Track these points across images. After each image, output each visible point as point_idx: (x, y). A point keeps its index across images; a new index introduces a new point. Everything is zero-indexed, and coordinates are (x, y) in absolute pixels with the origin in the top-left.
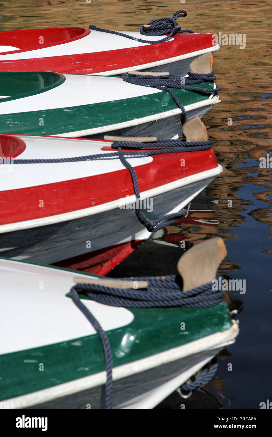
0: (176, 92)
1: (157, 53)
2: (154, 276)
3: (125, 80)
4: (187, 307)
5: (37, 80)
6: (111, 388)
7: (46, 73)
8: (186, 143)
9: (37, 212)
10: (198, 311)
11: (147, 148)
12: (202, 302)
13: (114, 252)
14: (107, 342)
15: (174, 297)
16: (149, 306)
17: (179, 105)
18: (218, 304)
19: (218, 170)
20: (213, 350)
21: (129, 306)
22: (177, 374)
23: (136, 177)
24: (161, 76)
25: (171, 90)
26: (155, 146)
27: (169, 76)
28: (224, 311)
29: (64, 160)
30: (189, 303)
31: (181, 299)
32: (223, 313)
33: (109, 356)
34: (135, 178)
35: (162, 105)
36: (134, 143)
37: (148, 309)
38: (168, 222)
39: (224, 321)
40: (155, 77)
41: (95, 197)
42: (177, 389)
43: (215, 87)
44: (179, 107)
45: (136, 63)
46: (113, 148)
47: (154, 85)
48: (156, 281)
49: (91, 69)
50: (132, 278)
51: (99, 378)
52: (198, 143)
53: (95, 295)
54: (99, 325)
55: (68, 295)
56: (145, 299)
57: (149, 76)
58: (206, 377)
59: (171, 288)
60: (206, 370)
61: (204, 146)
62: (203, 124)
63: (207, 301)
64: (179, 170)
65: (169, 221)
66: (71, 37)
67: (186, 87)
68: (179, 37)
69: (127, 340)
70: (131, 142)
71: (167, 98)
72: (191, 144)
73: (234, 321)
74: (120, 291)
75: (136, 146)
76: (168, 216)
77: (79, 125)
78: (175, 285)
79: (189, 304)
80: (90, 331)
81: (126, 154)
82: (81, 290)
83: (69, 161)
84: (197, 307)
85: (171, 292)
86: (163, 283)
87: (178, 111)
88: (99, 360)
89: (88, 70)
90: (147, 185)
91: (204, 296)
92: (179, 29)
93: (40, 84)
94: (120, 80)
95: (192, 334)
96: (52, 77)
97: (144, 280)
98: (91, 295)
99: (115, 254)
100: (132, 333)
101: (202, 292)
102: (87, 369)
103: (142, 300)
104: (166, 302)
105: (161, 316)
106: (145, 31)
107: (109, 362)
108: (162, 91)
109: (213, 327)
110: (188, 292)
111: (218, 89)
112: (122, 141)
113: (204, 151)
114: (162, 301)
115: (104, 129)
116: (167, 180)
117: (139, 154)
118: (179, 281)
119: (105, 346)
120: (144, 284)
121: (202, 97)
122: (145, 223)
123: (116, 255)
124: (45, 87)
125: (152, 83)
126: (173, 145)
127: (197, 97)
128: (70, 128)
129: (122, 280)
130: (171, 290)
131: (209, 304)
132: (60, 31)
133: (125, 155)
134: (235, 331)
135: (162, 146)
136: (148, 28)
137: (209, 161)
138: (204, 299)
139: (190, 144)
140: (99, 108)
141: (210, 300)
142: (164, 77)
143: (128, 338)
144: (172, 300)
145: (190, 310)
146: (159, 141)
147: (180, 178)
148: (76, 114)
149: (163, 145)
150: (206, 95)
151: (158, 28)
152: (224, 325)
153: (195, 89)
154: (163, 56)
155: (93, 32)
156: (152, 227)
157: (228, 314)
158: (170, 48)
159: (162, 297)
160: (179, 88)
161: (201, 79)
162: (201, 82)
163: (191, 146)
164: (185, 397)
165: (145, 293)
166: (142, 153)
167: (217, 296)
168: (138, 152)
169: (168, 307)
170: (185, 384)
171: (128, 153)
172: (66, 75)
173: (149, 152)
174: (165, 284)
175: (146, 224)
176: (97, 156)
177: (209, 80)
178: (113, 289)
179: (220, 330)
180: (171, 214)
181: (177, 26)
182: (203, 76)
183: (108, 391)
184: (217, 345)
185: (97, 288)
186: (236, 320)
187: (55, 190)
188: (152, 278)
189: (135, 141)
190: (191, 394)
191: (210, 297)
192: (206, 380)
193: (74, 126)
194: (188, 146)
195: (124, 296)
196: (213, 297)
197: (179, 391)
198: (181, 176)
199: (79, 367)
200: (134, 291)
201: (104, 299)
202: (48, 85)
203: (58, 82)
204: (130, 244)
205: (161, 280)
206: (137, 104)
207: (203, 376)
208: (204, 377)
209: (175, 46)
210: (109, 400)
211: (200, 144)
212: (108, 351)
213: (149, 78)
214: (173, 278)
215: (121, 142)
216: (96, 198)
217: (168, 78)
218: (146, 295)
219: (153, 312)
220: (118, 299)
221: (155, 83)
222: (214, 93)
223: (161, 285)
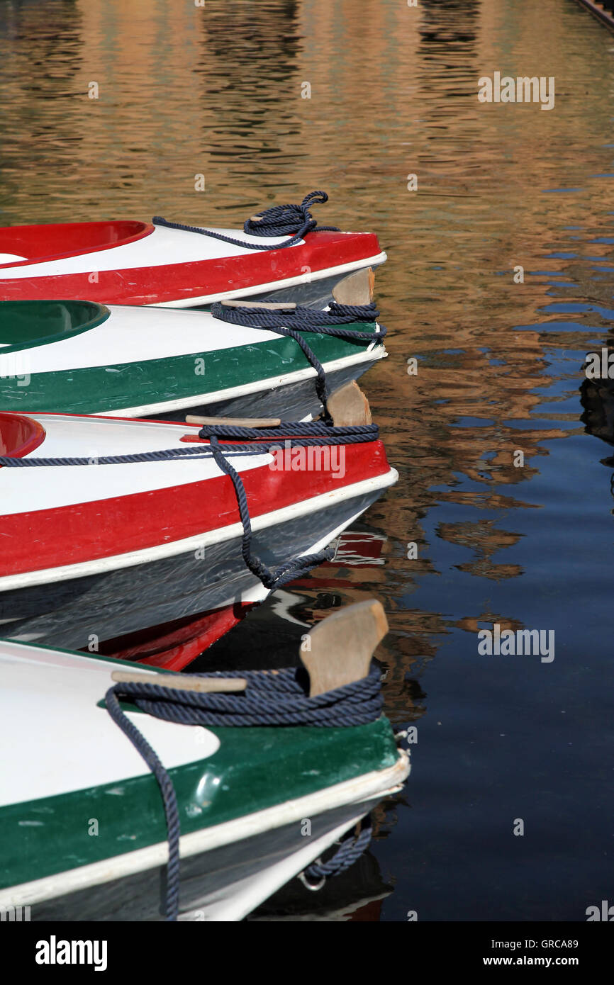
0: (307, 339)
1: (274, 267)
2: (258, 669)
3: (217, 316)
4: (315, 726)
5: (58, 314)
6: (177, 872)
7: (74, 303)
8: (332, 428)
9: (67, 553)
10: (336, 733)
11: (264, 438)
12: (344, 716)
13: (203, 624)
14: (170, 788)
15: (292, 706)
16: (248, 724)
17: (312, 361)
18: (373, 720)
19: (389, 478)
20: (363, 804)
21: (211, 723)
22: (297, 846)
23: (244, 490)
24: (281, 310)
25: (298, 334)
26: (277, 434)
27: (296, 309)
28: (383, 732)
29: (115, 459)
30: (320, 717)
31: (306, 711)
32: (382, 737)
33: (173, 814)
34: (242, 493)
35: (283, 362)
36: (240, 428)
37: (246, 730)
38: (301, 571)
39: (384, 751)
40: (270, 310)
41: (169, 527)
42: (299, 874)
43: (378, 330)
44: (313, 365)
45: (235, 285)
46: (203, 437)
47: (269, 326)
48: (260, 677)
49: (154, 296)
50: (218, 673)
51: (156, 855)
52: (354, 429)
53: (150, 704)
54: (156, 757)
55: (101, 704)
56: (241, 711)
57: (260, 309)
58: (350, 851)
59: (288, 691)
60: (350, 840)
61: (366, 435)
62: (363, 395)
63: (353, 715)
64: (321, 478)
65: (302, 569)
66: (120, 238)
67: (326, 329)
68: (312, 238)
69: (205, 786)
70: (234, 427)
71: (291, 349)
72: (342, 431)
73: (401, 751)
74: (196, 696)
75: (244, 435)
76: (301, 559)
77: (133, 397)
78: (295, 684)
79: (319, 721)
80: (140, 768)
81: (224, 448)
82: (125, 695)
83: (123, 460)
84: (335, 726)
85: (289, 698)
86: (273, 682)
87: (311, 372)
88: (155, 821)
89: (149, 296)
90: (263, 504)
91: (348, 705)
92: (314, 224)
93: (64, 323)
94: (207, 317)
95: (326, 775)
96: (85, 309)
97: (240, 677)
98: (143, 703)
99: (204, 629)
100: (217, 774)
101: (343, 699)
102: (133, 838)
103: (235, 713)
104: (278, 717)
105: (269, 742)
106: (253, 228)
107: (174, 824)
108: (282, 336)
109: (364, 762)
110: (319, 698)
111: (383, 333)
112: (219, 425)
113: (364, 444)
114: (271, 714)
115: (178, 405)
116: (299, 496)
117: (249, 448)
118: (303, 678)
119: (165, 798)
120: (238, 684)
121: (354, 347)
122: (259, 573)
123: (207, 630)
124: (73, 327)
125: (265, 321)
126: (310, 433)
127: (346, 348)
128: (117, 401)
129: (201, 676)
130: (289, 694)
131: (357, 720)
132: (101, 226)
133: (224, 450)
134: (402, 768)
135: (290, 434)
136: (258, 222)
137: (374, 461)
138: (348, 711)
139: (339, 431)
140: (168, 366)
141: (359, 713)
142: (285, 311)
143: (209, 780)
144: (290, 713)
145: (321, 731)
146: (285, 425)
147: (322, 492)
148: (127, 377)
149: (292, 433)
150: (363, 344)
151: (276, 223)
152: (383, 758)
153: (343, 333)
154: (284, 272)
155: (160, 230)
156: (272, 580)
157: (391, 738)
158: (297, 259)
159: (271, 708)
160: (312, 331)
161: (353, 315)
162: (352, 321)
163: (343, 434)
164: (314, 888)
165: (241, 700)
166: (253, 446)
167: (371, 706)
168: (247, 444)
169: (282, 725)
170: (313, 864)
171: (230, 447)
172: (110, 307)
173: (265, 446)
174: (277, 685)
175: (262, 574)
176: (173, 452)
177: (366, 316)
178: (182, 693)
179: (377, 768)
180: (305, 557)
181: (311, 220)
182: (356, 310)
183: (171, 877)
184: (369, 795)
185: (154, 691)
186: (405, 749)
187: (99, 514)
188: (255, 673)
189: (241, 426)
190: (322, 883)
191: (357, 707)
192: (351, 857)
193: (124, 398)
194: (336, 435)
195: (203, 705)
196: (364, 708)
197: (302, 877)
198: (325, 488)
199: (119, 834)
200: (221, 697)
201: (167, 711)
202: (79, 325)
203: (97, 319)
204: (232, 609)
205: (269, 677)
206: (236, 359)
207: (347, 850)
208: (347, 853)
209: (306, 255)
210: (173, 894)
211: (357, 431)
212: (172, 805)
213: (259, 313)
214: (292, 672)
215: (216, 426)
216: (171, 528)
217: (293, 313)
218: (242, 704)
219: (254, 735)
220: (191, 710)
221: (270, 321)
222: (376, 340)
223: (269, 686)
